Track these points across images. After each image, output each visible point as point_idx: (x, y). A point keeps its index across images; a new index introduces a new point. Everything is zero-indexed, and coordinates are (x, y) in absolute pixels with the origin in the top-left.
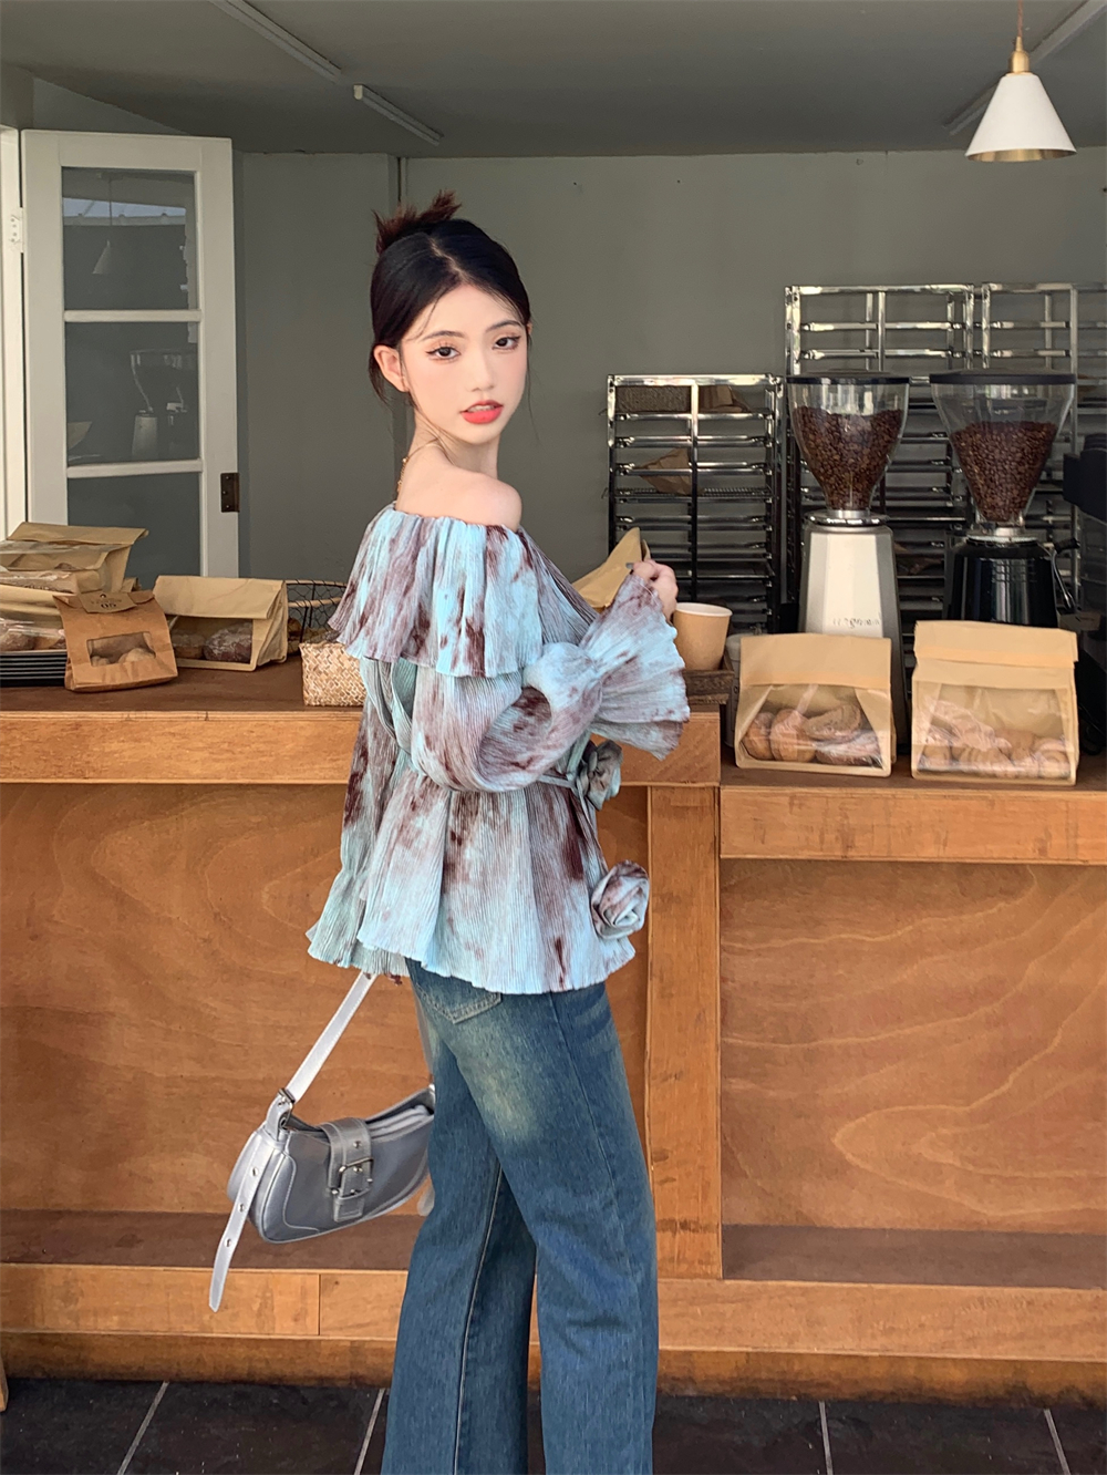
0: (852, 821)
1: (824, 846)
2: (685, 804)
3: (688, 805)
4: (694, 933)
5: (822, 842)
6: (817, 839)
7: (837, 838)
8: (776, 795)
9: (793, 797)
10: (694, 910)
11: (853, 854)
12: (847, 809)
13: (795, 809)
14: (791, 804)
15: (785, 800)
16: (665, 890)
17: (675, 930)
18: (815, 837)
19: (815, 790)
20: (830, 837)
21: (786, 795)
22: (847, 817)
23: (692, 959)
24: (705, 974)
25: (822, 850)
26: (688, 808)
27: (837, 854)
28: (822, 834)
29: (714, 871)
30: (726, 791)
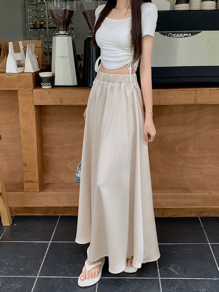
0: (62, 97)
3: (27, 94)
4: (30, 121)
7: (59, 100)
10: (29, 116)
11: (63, 104)
12: (61, 94)
14: (49, 93)
16: (23, 112)
19: (54, 90)
21: (47, 91)
25: (56, 103)
27: (59, 104)
28: (56, 100)
29: (33, 108)
30: (34, 90)
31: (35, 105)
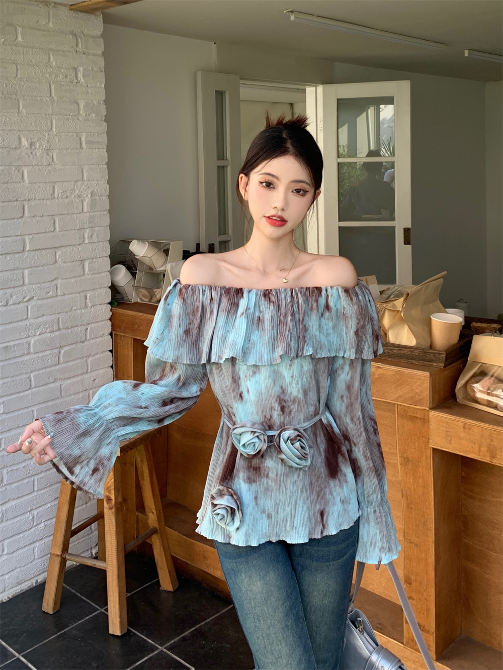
0: (495, 443)
1: (481, 453)
2: (415, 415)
3: (417, 416)
4: (421, 480)
5: (480, 451)
6: (477, 449)
7: (487, 451)
8: (457, 421)
9: (465, 424)
10: (420, 469)
11: (495, 462)
12: (493, 437)
13: (467, 430)
14: (464, 427)
15: (461, 424)
16: (405, 455)
17: (412, 477)
18: (476, 447)
19: (476, 423)
20: (484, 449)
21: (461, 422)
22: (492, 441)
23: (421, 494)
24: (427, 503)
25: (479, 455)
26: (417, 418)
27: (487, 459)
28: (480, 447)
29: (430, 453)
30: (433, 414)
31: (433, 449)
